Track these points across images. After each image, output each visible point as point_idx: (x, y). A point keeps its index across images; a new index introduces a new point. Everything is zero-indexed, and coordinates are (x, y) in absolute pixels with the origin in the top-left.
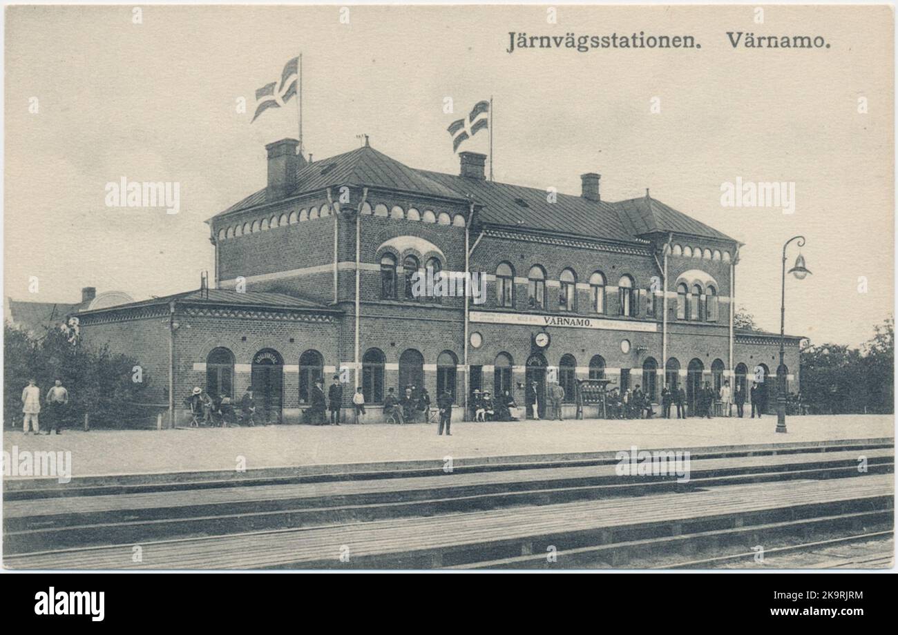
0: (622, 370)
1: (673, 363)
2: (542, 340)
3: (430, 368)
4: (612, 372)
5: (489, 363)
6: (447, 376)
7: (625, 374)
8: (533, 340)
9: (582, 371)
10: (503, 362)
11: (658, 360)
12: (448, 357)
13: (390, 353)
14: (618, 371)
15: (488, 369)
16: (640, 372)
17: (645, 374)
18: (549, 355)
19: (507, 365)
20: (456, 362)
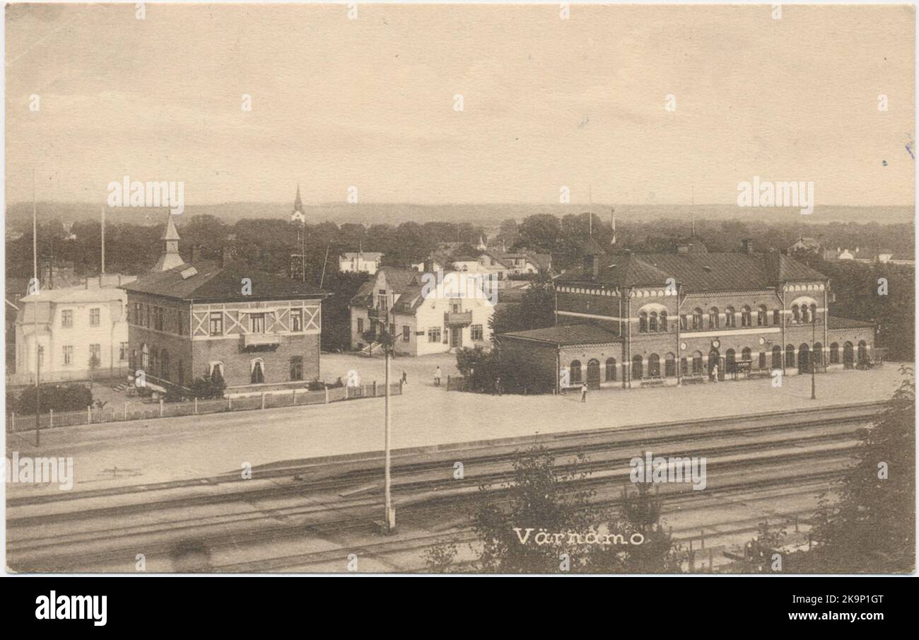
0: (760, 354)
1: (790, 348)
2: (716, 344)
3: (662, 361)
4: (755, 355)
5: (690, 356)
6: (670, 364)
7: (762, 356)
8: (712, 344)
9: (738, 356)
10: (697, 356)
11: (781, 346)
12: (670, 355)
13: (644, 356)
14: (758, 354)
15: (690, 359)
16: (770, 353)
17: (773, 355)
18: (721, 350)
19: (699, 356)
20: (674, 357)
